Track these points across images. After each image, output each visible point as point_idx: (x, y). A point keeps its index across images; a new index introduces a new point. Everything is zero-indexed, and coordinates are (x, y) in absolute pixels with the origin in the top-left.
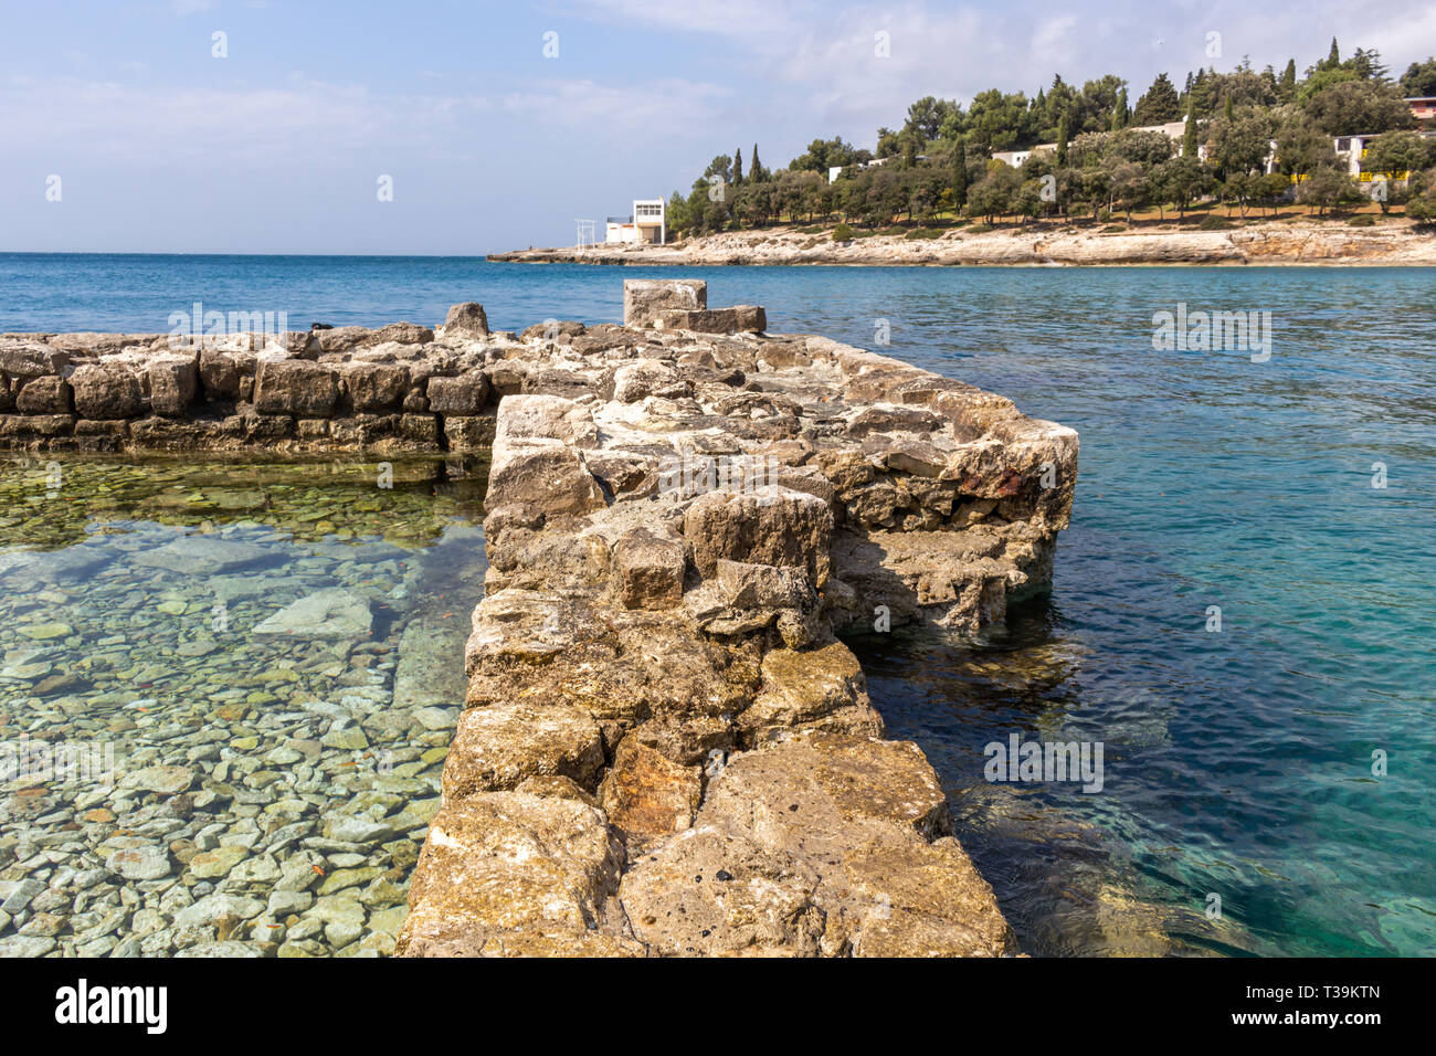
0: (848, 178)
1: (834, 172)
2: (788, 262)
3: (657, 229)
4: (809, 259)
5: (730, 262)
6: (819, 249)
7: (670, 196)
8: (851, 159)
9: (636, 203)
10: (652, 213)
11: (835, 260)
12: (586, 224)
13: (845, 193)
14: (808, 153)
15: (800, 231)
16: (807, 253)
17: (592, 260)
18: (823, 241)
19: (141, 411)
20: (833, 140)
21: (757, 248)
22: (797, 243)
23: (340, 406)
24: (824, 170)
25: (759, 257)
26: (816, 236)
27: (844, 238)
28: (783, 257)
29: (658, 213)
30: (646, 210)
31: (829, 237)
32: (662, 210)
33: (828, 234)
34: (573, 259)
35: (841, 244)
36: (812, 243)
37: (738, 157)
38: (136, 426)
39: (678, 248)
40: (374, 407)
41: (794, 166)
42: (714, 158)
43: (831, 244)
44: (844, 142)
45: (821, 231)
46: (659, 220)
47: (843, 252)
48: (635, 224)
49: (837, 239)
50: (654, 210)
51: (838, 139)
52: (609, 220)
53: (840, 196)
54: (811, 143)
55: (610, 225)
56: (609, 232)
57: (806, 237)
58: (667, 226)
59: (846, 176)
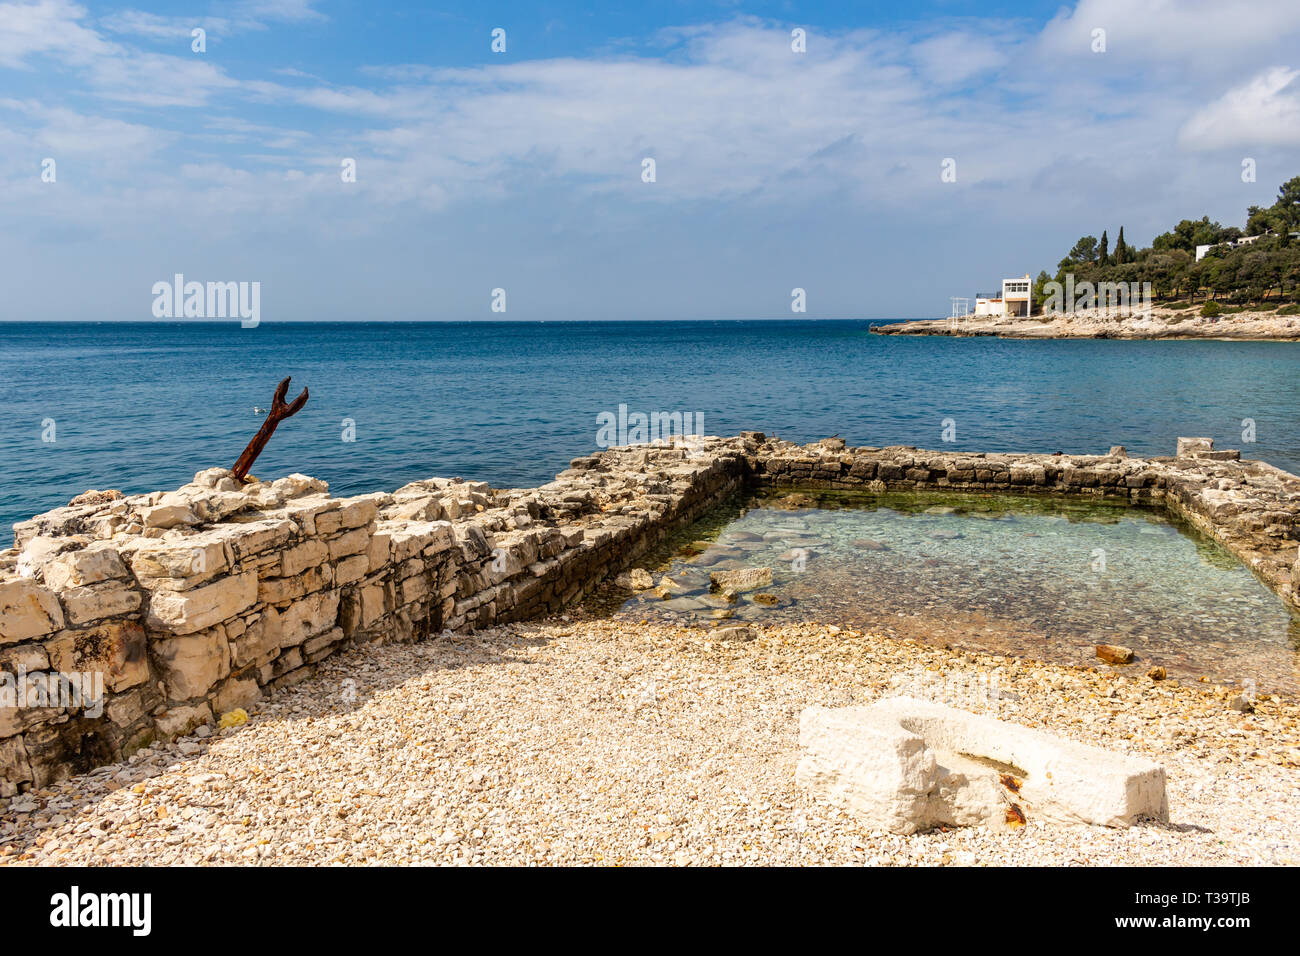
0: (1215, 256)
1: (1202, 251)
2: (1155, 336)
3: (1024, 303)
4: (1177, 334)
5: (1097, 336)
6: (1186, 324)
7: (1038, 274)
8: (1219, 237)
9: (1005, 281)
10: (1020, 290)
11: (1202, 334)
12: (960, 301)
13: (1214, 272)
14: (1173, 232)
15: (1167, 307)
16: (1175, 328)
17: (968, 333)
18: (1191, 317)
19: (1031, 482)
20: (1200, 220)
21: (1123, 323)
22: (1163, 318)
23: (1096, 484)
24: (1190, 247)
25: (1127, 332)
26: (1183, 312)
27: (1212, 314)
28: (1150, 332)
29: (1025, 289)
30: (1013, 288)
31: (1197, 313)
32: (1029, 287)
33: (1196, 310)
34: (949, 332)
35: (1208, 319)
36: (1179, 319)
37: (1105, 240)
38: (1029, 487)
39: (1045, 321)
40: (1108, 485)
41: (1158, 243)
42: (1079, 239)
43: (1198, 319)
44: (1212, 221)
45: (1188, 306)
46: (1026, 296)
47: (1210, 327)
48: (1003, 299)
49: (1204, 315)
50: (1023, 287)
51: (1206, 220)
52: (978, 296)
53: (1208, 276)
54: (1178, 224)
55: (978, 300)
56: (978, 306)
57: (1173, 313)
58: (1033, 301)
59: (1214, 254)
